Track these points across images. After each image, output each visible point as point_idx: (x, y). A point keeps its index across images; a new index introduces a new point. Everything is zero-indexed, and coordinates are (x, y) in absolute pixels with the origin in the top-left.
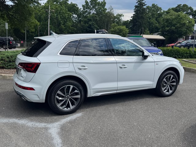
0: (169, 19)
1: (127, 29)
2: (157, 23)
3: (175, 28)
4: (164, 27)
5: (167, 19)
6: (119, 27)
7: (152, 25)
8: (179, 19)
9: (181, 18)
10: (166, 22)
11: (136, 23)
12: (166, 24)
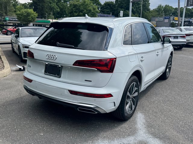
0: (77, 5)
1: (35, 12)
2: (58, 8)
3: (82, 14)
4: (72, 12)
5: (75, 5)
6: (26, 10)
7: (53, 10)
8: (85, 5)
9: (87, 5)
10: (74, 8)
11: (38, 7)
12: (74, 10)
